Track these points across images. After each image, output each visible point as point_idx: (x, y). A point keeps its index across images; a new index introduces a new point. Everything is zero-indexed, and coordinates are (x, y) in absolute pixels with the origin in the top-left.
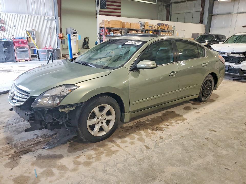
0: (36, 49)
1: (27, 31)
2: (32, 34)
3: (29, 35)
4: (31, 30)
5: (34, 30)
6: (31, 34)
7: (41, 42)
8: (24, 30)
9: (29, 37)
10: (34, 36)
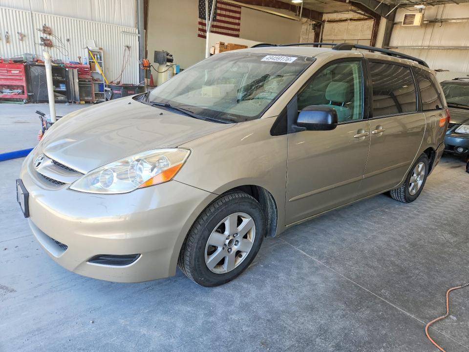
0: (103, 83)
1: (89, 50)
2: (98, 56)
3: (93, 58)
4: (97, 49)
5: (101, 49)
6: (96, 56)
7: (112, 71)
8: (84, 48)
9: (93, 62)
10: (101, 60)
